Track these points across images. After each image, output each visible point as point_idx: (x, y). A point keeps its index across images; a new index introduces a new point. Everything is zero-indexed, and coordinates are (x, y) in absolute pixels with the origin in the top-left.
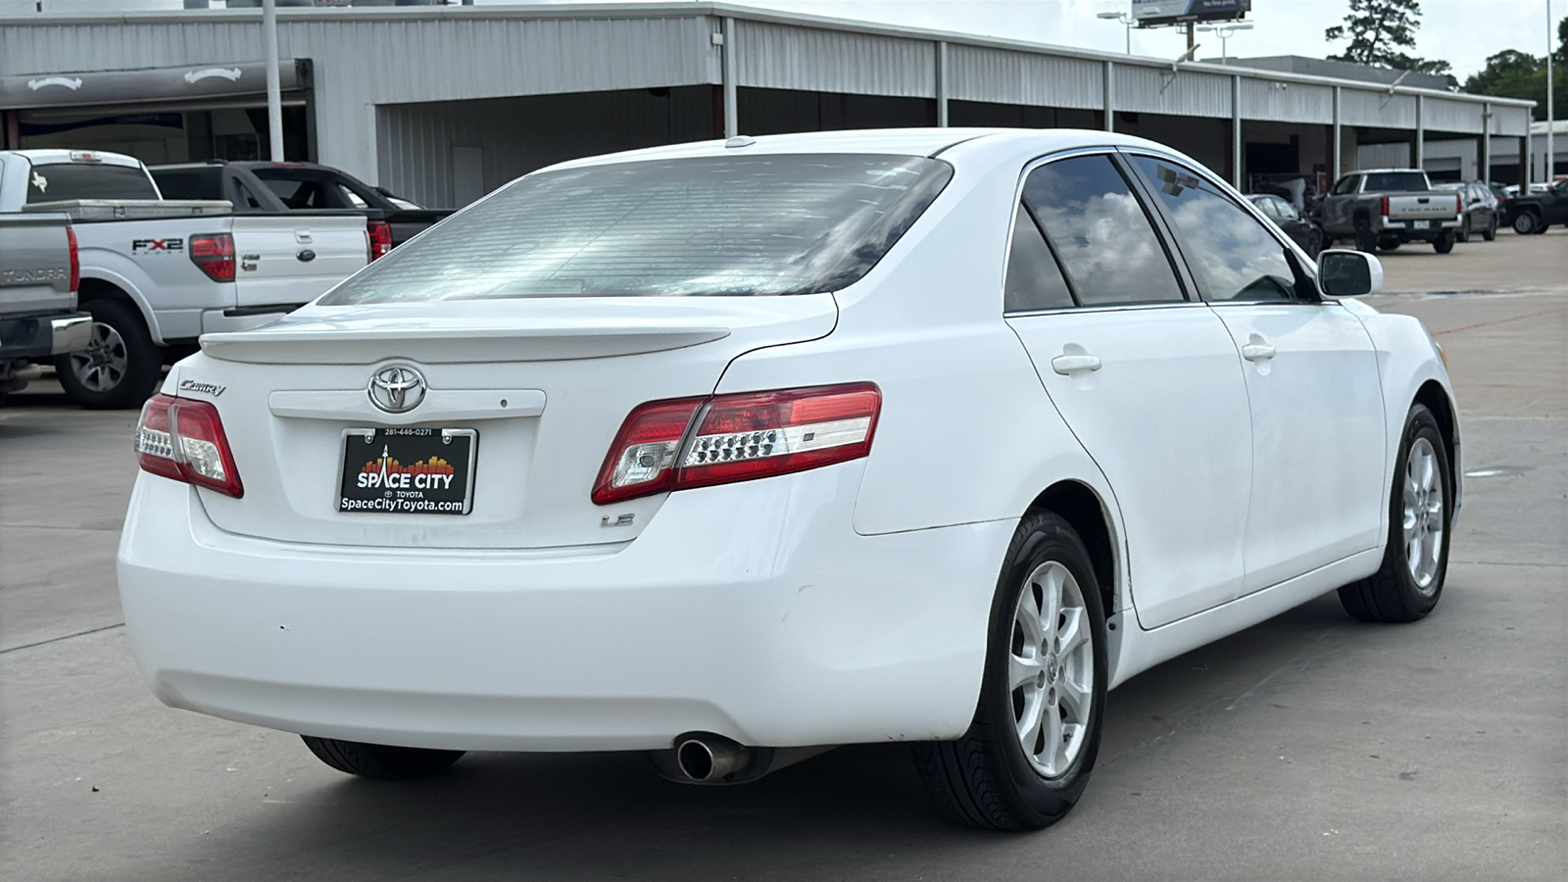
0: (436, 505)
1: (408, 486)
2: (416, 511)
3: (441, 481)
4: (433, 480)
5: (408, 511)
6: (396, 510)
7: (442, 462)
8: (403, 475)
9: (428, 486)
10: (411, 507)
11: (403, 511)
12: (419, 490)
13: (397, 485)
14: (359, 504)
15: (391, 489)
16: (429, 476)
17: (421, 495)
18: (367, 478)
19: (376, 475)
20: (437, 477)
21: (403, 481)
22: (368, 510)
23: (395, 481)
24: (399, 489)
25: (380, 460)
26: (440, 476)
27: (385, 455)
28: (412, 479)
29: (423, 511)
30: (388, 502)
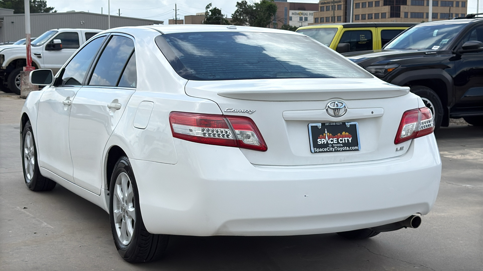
0: (349, 148)
1: (337, 142)
2: (343, 151)
3: (348, 140)
4: (345, 140)
5: (340, 151)
6: (335, 151)
7: (347, 133)
8: (334, 139)
9: (344, 142)
10: (340, 150)
11: (337, 151)
12: (341, 143)
13: (332, 142)
14: (321, 150)
15: (330, 144)
16: (343, 138)
17: (342, 145)
18: (321, 141)
19: (324, 140)
20: (346, 139)
21: (334, 141)
22: (325, 152)
23: (332, 141)
24: (334, 143)
25: (324, 134)
26: (347, 138)
27: (326, 132)
28: (338, 140)
29: (345, 151)
30: (331, 148)
